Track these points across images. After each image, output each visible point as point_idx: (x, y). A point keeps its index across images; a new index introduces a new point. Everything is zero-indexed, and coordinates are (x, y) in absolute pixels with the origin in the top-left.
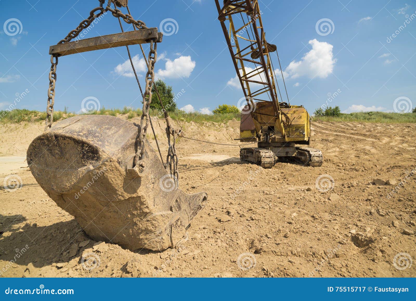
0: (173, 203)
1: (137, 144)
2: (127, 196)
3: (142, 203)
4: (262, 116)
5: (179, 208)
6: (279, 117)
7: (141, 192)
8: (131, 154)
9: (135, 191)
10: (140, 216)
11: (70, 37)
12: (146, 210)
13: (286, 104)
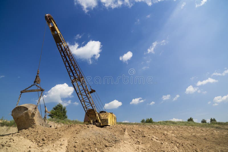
0: (41, 123)
1: (36, 108)
2: (31, 118)
3: (34, 121)
4: (91, 115)
5: (43, 125)
6: (96, 115)
7: (34, 118)
8: (34, 110)
9: (33, 117)
10: (33, 124)
11: (26, 89)
12: (35, 123)
13: (105, 112)
